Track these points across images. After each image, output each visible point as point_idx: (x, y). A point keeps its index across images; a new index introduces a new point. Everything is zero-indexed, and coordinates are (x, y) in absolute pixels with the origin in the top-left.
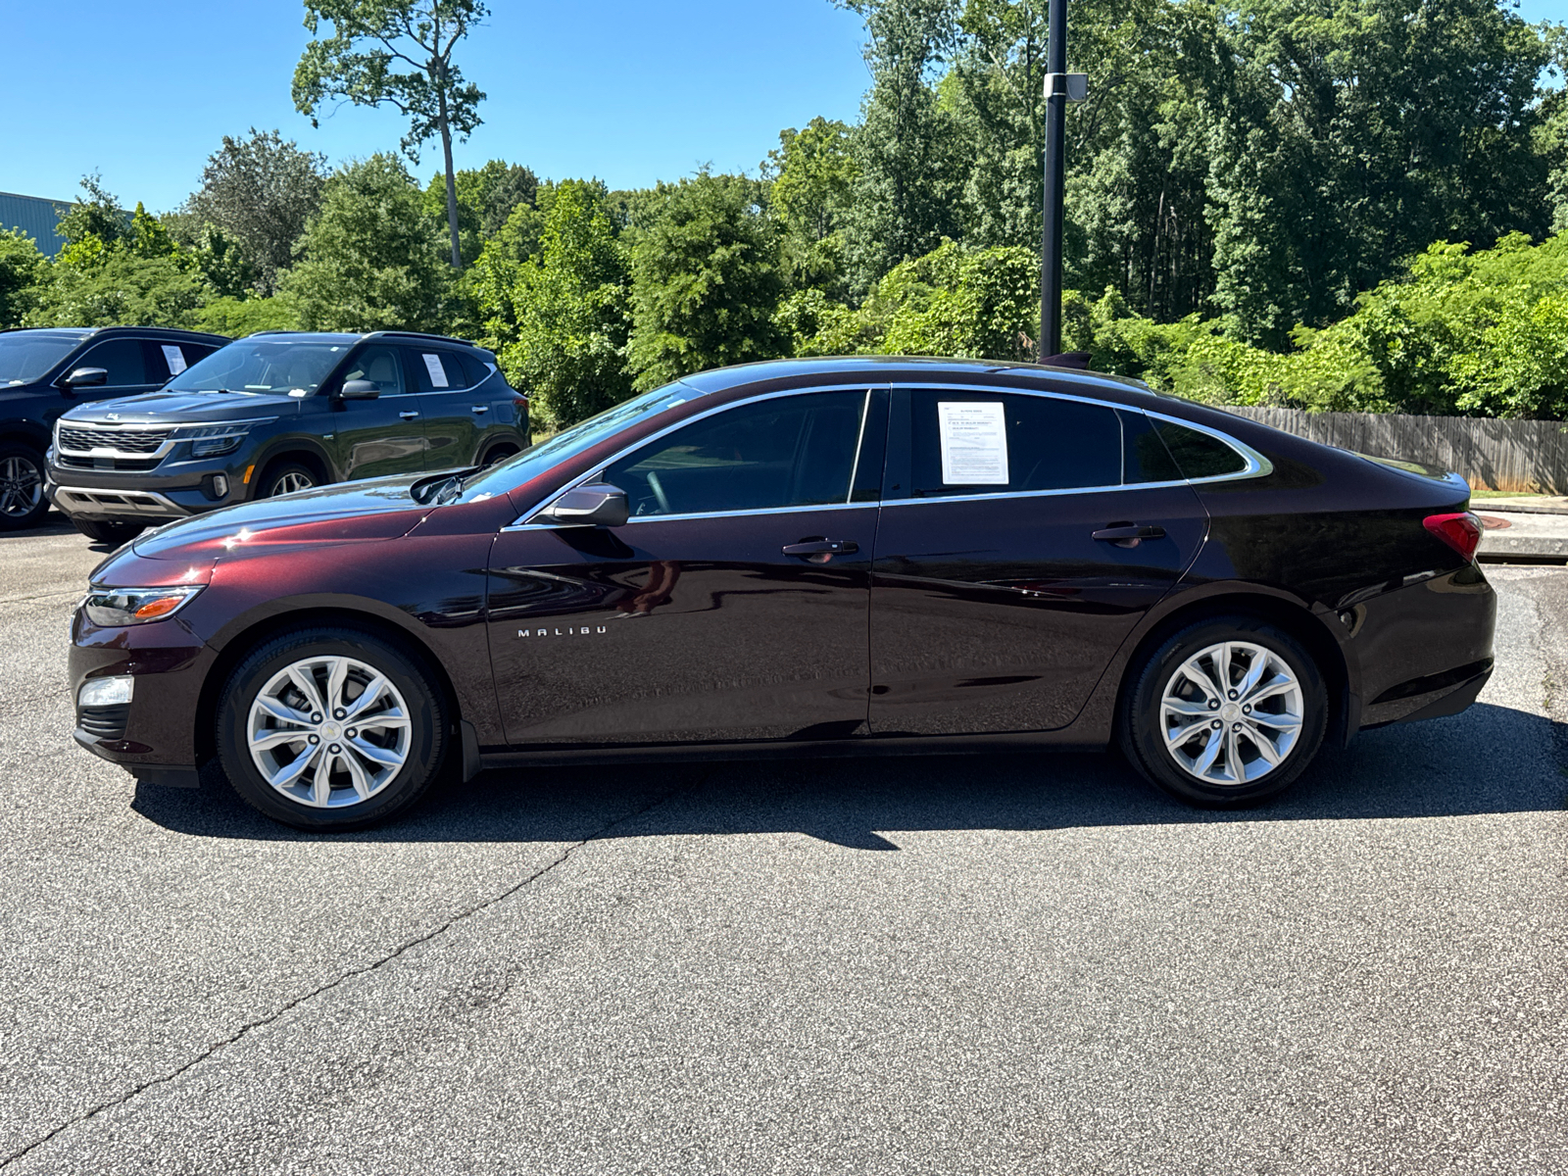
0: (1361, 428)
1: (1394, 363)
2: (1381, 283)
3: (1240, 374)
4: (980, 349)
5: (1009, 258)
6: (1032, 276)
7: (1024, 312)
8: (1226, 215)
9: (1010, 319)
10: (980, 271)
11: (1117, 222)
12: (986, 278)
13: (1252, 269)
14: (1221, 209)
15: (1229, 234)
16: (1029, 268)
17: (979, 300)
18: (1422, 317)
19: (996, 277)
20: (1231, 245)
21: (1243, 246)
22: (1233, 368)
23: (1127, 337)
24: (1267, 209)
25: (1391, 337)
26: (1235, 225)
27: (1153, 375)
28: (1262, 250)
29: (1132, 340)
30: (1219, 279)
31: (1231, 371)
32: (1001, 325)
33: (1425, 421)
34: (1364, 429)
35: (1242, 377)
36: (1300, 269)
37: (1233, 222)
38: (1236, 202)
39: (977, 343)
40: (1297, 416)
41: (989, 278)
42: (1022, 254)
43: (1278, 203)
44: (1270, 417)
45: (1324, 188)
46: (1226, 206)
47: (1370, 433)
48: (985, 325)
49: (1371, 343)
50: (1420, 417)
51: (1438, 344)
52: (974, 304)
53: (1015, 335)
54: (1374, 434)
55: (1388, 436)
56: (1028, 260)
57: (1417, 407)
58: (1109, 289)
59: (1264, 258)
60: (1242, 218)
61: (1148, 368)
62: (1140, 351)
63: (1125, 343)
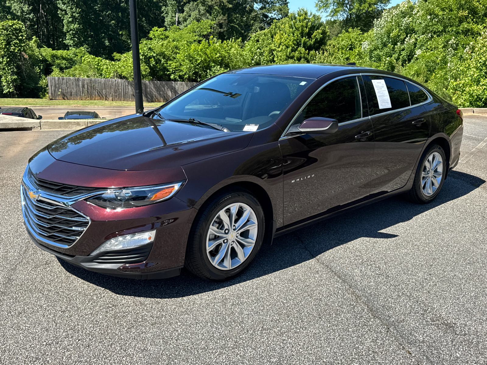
0: (144, 85)
1: (152, 65)
2: (142, 39)
3: (102, 68)
4: (7, 58)
5: (13, 25)
6: (24, 32)
7: (23, 45)
8: (66, 14)
9: (18, 47)
10: (3, 29)
11: (27, 14)
12: (5, 32)
13: (77, 33)
14: (64, 12)
15: (68, 20)
16: (22, 29)
17: (4, 40)
18: (157, 50)
19: (10, 31)
20: (69, 24)
21: (73, 25)
22: (99, 66)
23: (44, 54)
24: (79, 13)
25: (150, 57)
26: (70, 18)
27: (56, 68)
28: (80, 26)
29: (46, 55)
30: (67, 35)
31: (99, 67)
32: (14, 49)
33: (162, 83)
34: (145, 85)
35: (103, 69)
36: (92, 33)
37: (69, 16)
38: (69, 10)
39: (5, 56)
40: (125, 82)
41: (7, 32)
42: (18, 23)
43: (82, 11)
44: (116, 82)
45: (97, 7)
46: (65, 11)
47: (147, 87)
48: (8, 49)
49: (144, 59)
50: (161, 82)
51: (163, 59)
52: (3, 41)
53: (20, 53)
54: (148, 87)
55: (152, 88)
56: (21, 26)
57: (160, 79)
58: (34, 37)
59: (81, 29)
60: (72, 15)
61: (53, 65)
62: (49, 59)
63: (43, 56)
